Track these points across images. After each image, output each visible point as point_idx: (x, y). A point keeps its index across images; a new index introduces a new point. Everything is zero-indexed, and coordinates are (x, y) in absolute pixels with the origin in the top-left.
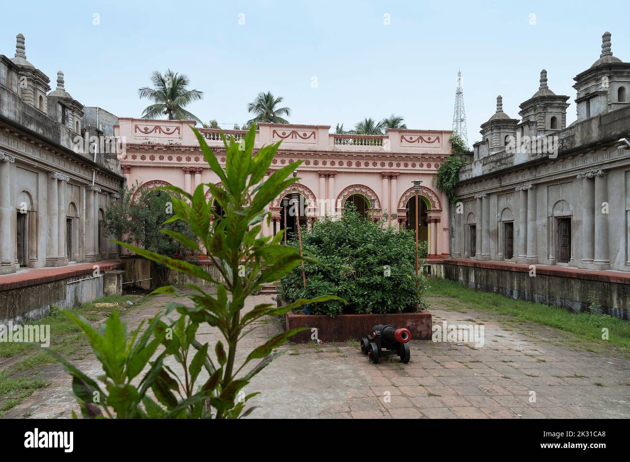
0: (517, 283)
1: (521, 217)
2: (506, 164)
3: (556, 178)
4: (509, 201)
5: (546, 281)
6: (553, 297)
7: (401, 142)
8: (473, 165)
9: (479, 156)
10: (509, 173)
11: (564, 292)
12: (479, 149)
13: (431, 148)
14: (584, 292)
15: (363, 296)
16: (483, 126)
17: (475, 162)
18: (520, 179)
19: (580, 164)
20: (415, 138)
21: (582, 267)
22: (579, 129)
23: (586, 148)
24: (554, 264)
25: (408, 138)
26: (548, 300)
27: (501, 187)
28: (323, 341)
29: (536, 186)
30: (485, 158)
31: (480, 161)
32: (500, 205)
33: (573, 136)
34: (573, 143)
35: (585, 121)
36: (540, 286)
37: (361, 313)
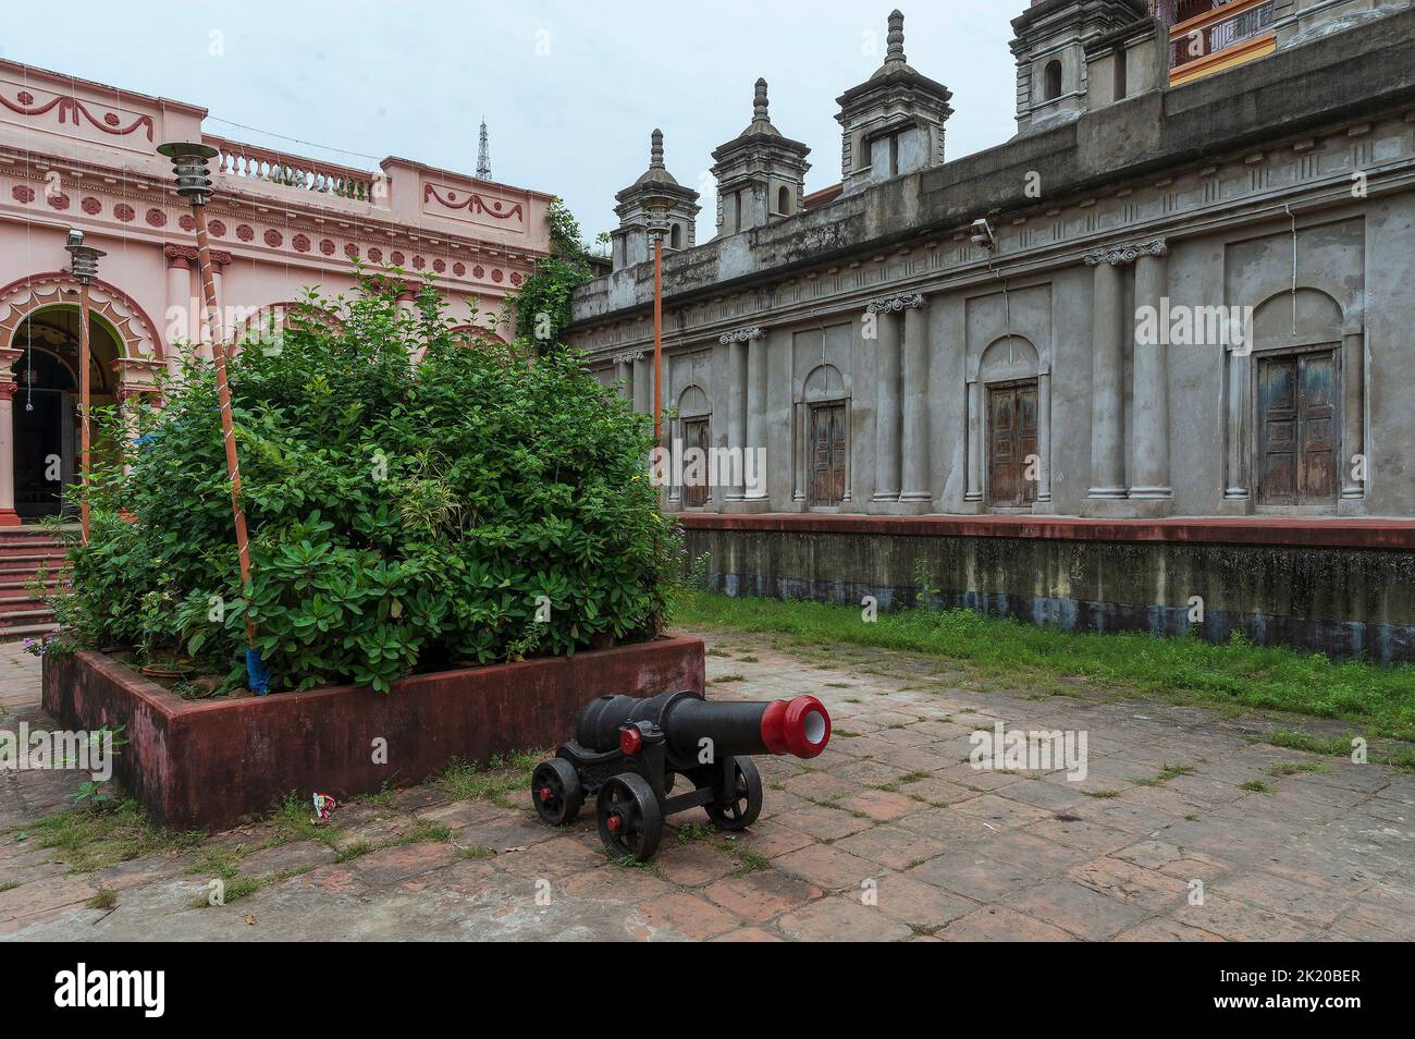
0: (736, 557)
1: (734, 405)
2: (699, 280)
3: (817, 314)
4: (697, 369)
5: (809, 545)
6: (826, 582)
7: (426, 200)
8: (611, 280)
9: (625, 262)
10: (706, 302)
11: (853, 569)
12: (625, 242)
13: (501, 231)
14: (901, 565)
15: (495, 595)
16: (622, 196)
17: (617, 274)
18: (732, 315)
19: (875, 281)
20: (461, 198)
21: (875, 511)
22: (876, 200)
23: (894, 243)
24: (805, 510)
25: (443, 194)
26: (813, 591)
27: (684, 334)
28: (337, 796)
29: (768, 332)
30: (640, 265)
31: (630, 272)
32: (676, 380)
33: (862, 215)
34: (861, 230)
35: (888, 183)
36: (795, 560)
37: (489, 662)
